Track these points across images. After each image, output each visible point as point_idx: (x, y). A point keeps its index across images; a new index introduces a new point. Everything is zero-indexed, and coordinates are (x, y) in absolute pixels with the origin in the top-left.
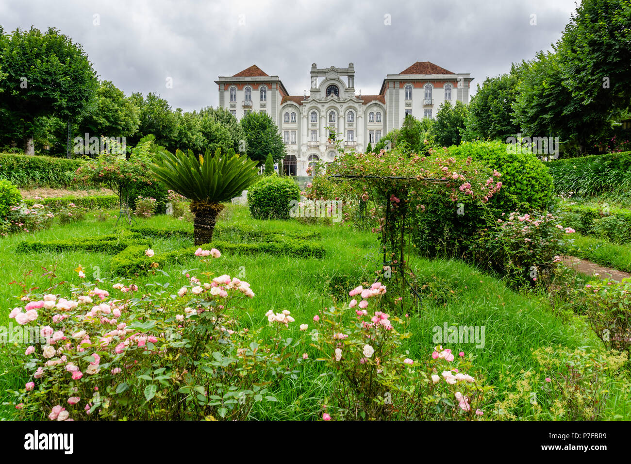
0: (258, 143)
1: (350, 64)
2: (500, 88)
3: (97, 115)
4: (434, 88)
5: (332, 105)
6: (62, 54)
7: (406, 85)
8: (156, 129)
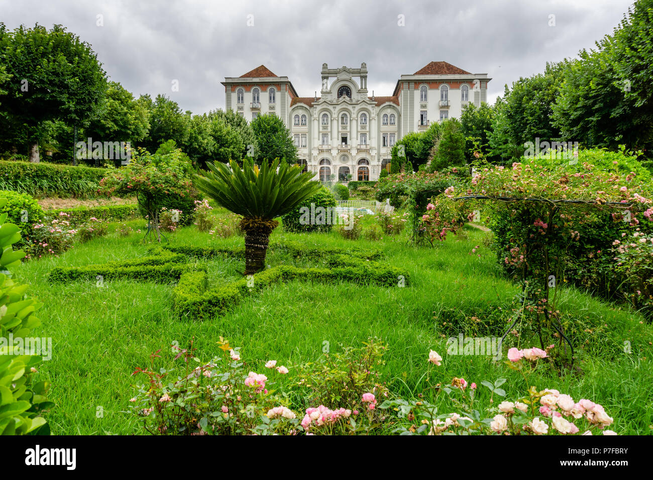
0: (269, 147)
1: (362, 64)
2: (535, 88)
3: (105, 118)
4: (450, 89)
5: (344, 106)
6: (70, 53)
7: (421, 86)
8: (166, 133)
